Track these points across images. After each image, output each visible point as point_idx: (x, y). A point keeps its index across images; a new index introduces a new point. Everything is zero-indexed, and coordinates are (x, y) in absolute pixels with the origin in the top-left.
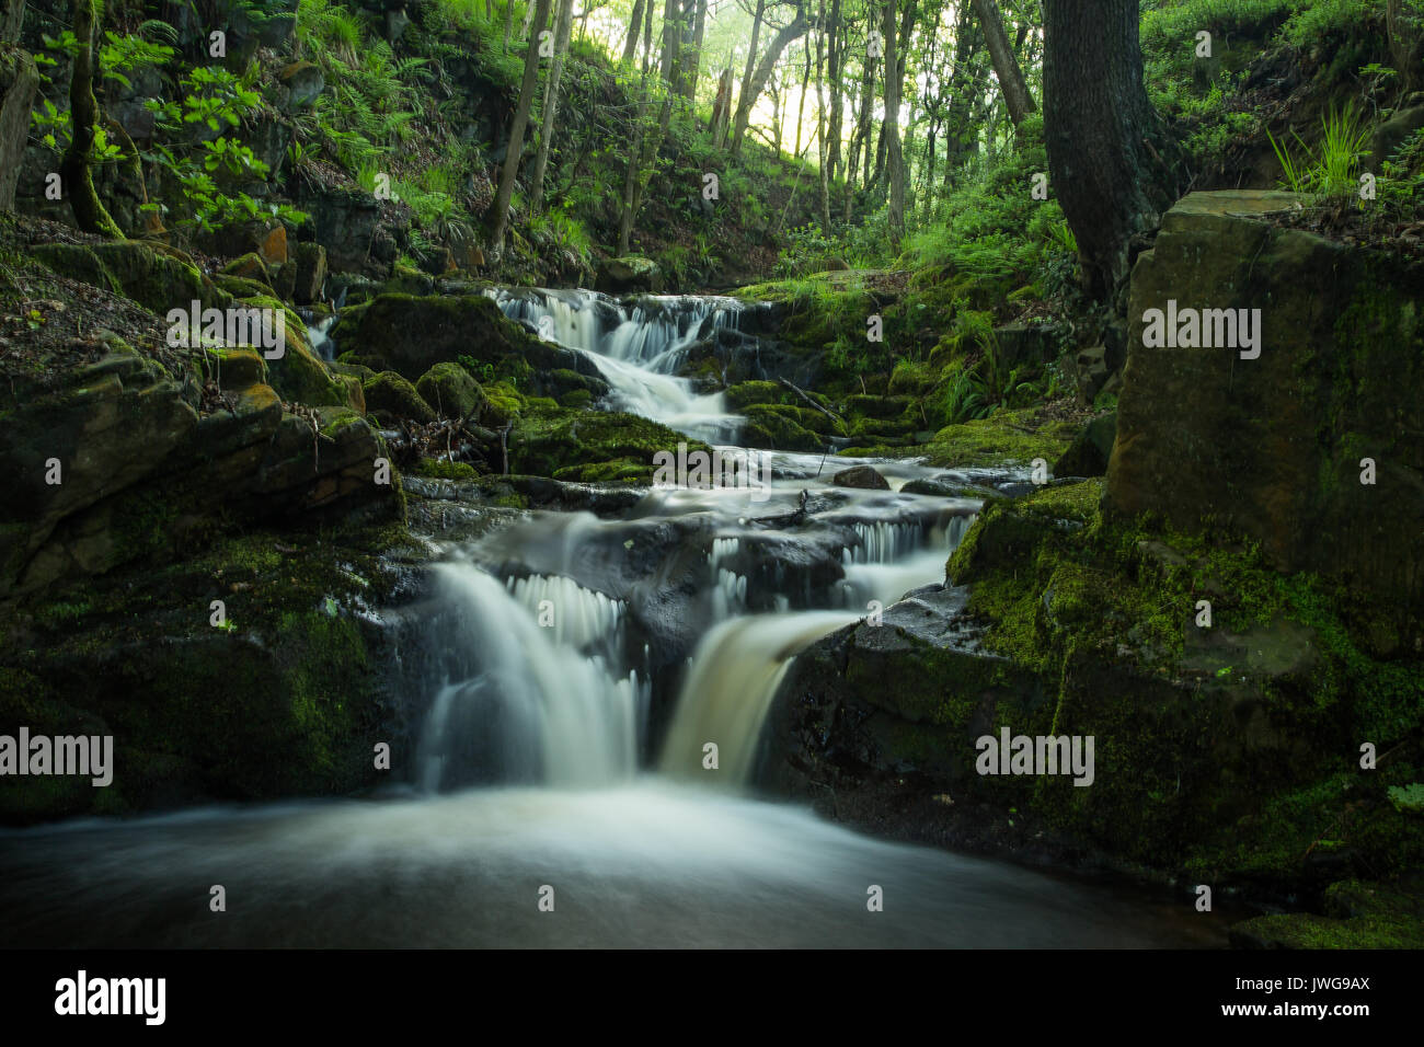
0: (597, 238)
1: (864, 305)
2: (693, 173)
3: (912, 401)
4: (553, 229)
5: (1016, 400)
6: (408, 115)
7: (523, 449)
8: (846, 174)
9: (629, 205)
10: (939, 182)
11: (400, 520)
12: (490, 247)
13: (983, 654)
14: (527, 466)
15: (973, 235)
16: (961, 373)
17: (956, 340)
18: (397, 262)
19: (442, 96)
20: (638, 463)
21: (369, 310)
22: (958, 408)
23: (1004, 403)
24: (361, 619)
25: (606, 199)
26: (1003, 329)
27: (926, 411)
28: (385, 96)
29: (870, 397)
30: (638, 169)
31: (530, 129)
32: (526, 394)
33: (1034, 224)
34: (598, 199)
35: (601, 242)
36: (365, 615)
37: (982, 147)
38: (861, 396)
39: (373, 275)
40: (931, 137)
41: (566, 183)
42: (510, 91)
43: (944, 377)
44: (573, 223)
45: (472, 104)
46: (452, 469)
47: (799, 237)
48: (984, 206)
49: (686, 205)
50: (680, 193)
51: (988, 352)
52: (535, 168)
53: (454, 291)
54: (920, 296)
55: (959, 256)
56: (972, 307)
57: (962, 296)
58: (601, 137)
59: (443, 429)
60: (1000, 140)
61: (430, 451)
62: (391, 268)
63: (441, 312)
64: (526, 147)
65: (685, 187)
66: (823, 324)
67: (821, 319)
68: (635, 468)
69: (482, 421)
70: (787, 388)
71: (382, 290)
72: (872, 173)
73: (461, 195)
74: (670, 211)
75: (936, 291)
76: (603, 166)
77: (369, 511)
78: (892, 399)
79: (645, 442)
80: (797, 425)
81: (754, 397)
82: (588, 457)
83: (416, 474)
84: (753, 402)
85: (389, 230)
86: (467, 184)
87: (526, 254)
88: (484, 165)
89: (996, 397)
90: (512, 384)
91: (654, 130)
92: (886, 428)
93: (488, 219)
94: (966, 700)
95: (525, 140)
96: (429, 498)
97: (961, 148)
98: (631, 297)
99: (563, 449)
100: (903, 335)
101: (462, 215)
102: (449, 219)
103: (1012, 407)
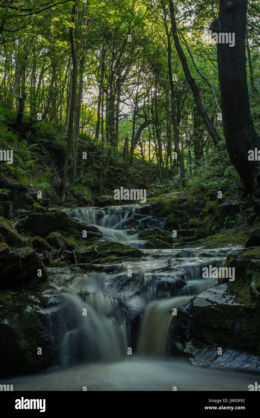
0: (93, 191)
1: (177, 203)
2: (120, 169)
3: (196, 230)
4: (80, 190)
5: (228, 226)
6: (33, 161)
7: (81, 256)
8: (165, 166)
9: (101, 181)
10: (193, 165)
11: (46, 281)
12: (61, 197)
13: (235, 304)
14: (82, 261)
15: (208, 178)
16: (210, 220)
17: (207, 210)
18: (34, 204)
19: (43, 154)
20: (117, 256)
21: (28, 219)
22: (210, 231)
23: (225, 227)
24: (39, 313)
25: (94, 179)
26: (221, 205)
27: (201, 233)
28: (26, 156)
29: (182, 230)
30: (103, 170)
31: (70, 161)
32: (78, 240)
33: (226, 173)
34: (92, 180)
35: (94, 193)
36: (40, 311)
37: (205, 153)
38: (180, 230)
39: (27, 209)
40: (189, 152)
41: (82, 176)
42: (63, 151)
43: (205, 222)
44: (85, 188)
45: (52, 156)
46: (60, 264)
47: (153, 185)
48: (210, 169)
49: (118, 179)
50: (116, 176)
51: (217, 213)
52: (72, 173)
53: (53, 211)
54: (194, 198)
55: (205, 185)
56: (211, 200)
57: (207, 197)
58: (91, 162)
59: (55, 252)
60: (210, 150)
61: (53, 259)
62: (32, 206)
63: (50, 218)
64: (69, 167)
65: (117, 174)
66: (166, 210)
67: (165, 208)
68: (116, 258)
69: (67, 249)
70: (157, 230)
71: (30, 213)
72: (173, 164)
73: (51, 183)
74: (114, 181)
75: (198, 196)
76: (93, 170)
77: (37, 279)
78: (190, 230)
79: (118, 250)
80: (162, 241)
81: (147, 234)
82: (100, 256)
83: (49, 267)
84: (147, 235)
85: (31, 195)
86: (52, 179)
87: (72, 198)
88: (57, 173)
89: (222, 226)
90: (73, 237)
91: (107, 158)
92: (189, 239)
93: (60, 189)
94: (232, 320)
95: (69, 165)
96: (54, 273)
97: (199, 154)
98: (106, 207)
99: (93, 254)
100: (190, 210)
101: (52, 188)
102: (48, 190)
103: (227, 228)
